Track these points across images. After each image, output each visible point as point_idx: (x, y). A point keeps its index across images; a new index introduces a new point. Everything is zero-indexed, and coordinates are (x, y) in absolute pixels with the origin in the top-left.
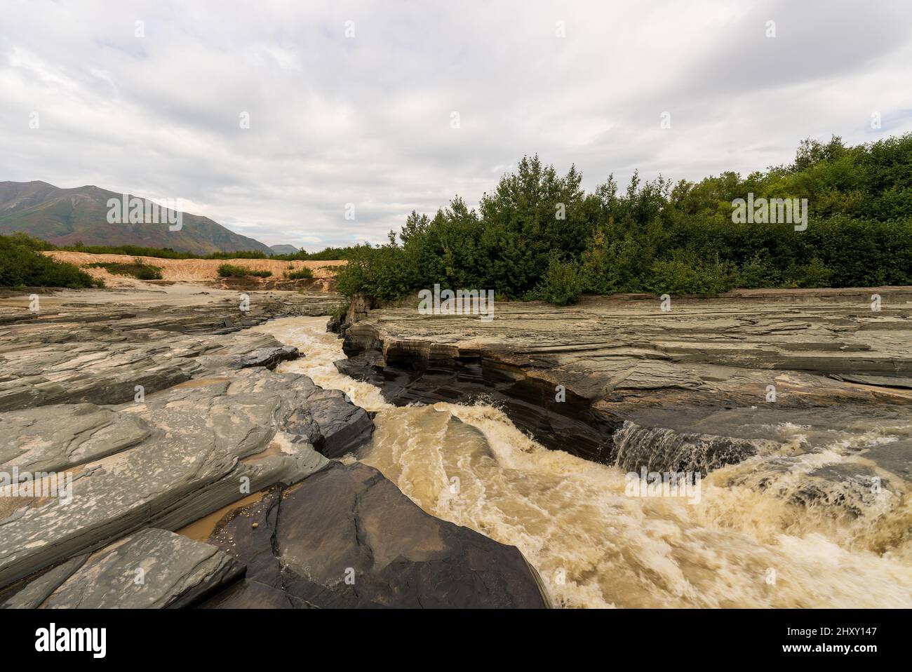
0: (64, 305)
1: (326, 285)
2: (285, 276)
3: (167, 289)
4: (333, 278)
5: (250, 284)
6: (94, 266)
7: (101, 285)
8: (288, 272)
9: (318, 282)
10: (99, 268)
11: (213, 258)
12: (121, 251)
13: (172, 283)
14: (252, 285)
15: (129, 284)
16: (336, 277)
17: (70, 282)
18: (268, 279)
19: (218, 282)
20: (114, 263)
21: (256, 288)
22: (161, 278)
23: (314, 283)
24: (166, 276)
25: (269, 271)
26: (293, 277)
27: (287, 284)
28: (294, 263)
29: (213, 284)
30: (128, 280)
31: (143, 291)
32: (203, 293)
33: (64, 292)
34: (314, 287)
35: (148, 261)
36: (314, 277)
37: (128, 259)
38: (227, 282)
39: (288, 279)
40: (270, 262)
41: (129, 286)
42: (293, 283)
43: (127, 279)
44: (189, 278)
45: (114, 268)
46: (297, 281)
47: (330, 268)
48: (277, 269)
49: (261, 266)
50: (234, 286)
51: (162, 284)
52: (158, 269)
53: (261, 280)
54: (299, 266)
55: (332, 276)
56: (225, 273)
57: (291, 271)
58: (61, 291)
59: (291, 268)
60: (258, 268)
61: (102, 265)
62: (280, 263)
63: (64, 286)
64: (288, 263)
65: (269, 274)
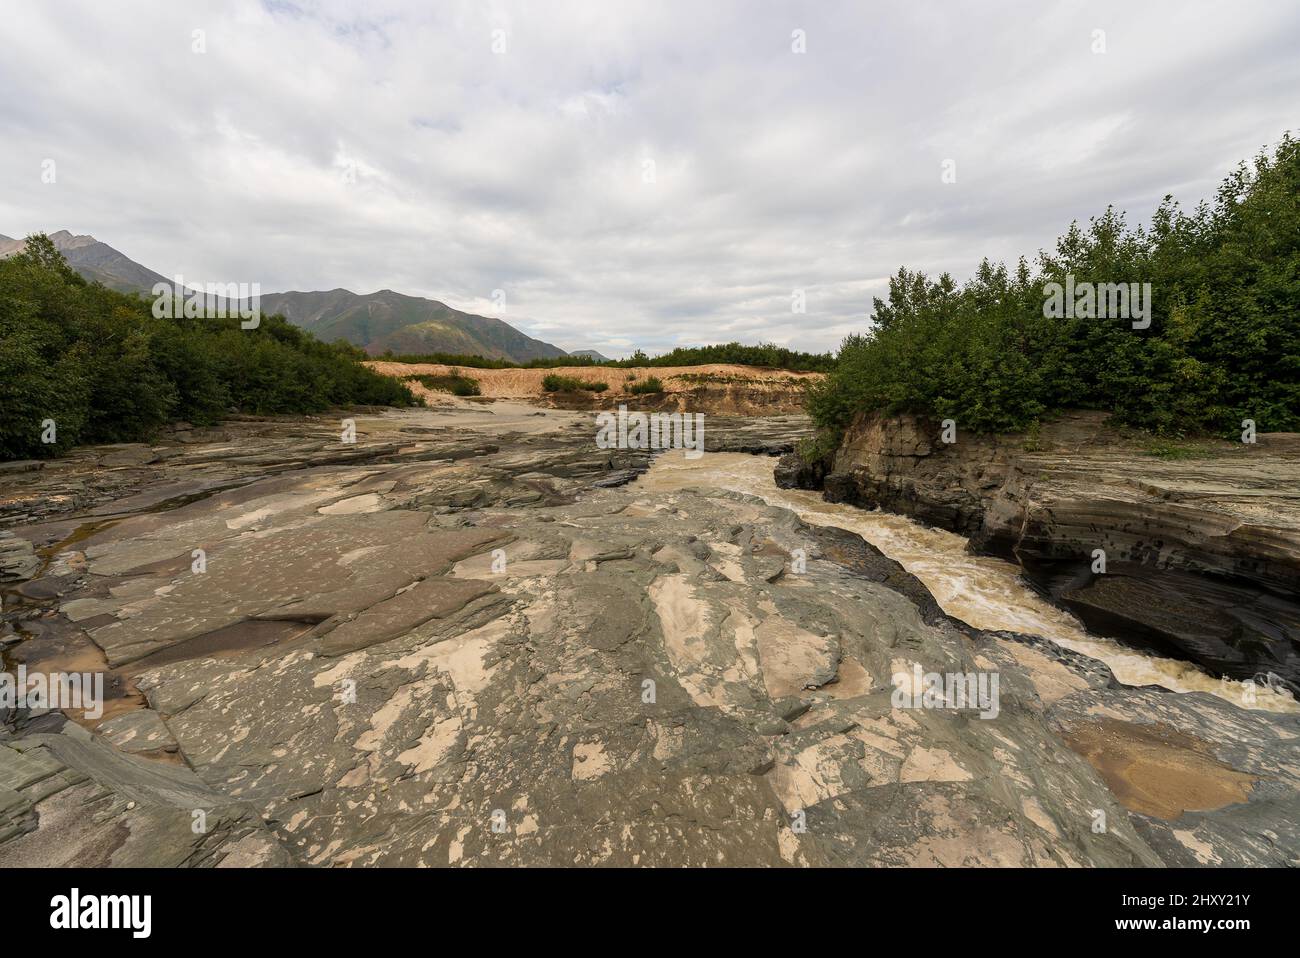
0: (402, 430)
1: (682, 402)
2: (626, 389)
3: (488, 407)
4: (691, 392)
5: (582, 402)
6: (409, 378)
7: (421, 403)
8: (630, 384)
9: (671, 398)
10: (414, 381)
11: (532, 367)
12: (435, 360)
13: (492, 401)
14: (585, 404)
15: (446, 401)
16: (695, 391)
17: (393, 400)
18: (604, 395)
19: (544, 398)
20: (429, 375)
21: (591, 406)
22: (479, 394)
23: (666, 400)
24: (486, 392)
25: (604, 382)
26: (636, 391)
27: (630, 401)
28: (635, 371)
29: (538, 401)
30: (447, 397)
31: (464, 411)
32: (538, 414)
33: (389, 412)
34: (667, 405)
35: (464, 371)
36: (665, 391)
37: (443, 370)
38: (555, 399)
39: (630, 394)
40: (604, 370)
41: (448, 404)
42: (638, 400)
43: (444, 395)
44: (508, 393)
45: (430, 382)
46: (643, 396)
47: (685, 377)
48: (615, 380)
49: (593, 376)
50: (563, 404)
51: (482, 401)
52: (474, 382)
53: (595, 396)
54: (643, 375)
55: (690, 389)
56: (551, 385)
57: (633, 382)
58: (386, 411)
59: (632, 378)
60: (590, 378)
61: (418, 378)
62: (616, 371)
63: (388, 404)
64: (628, 372)
65: (604, 387)
